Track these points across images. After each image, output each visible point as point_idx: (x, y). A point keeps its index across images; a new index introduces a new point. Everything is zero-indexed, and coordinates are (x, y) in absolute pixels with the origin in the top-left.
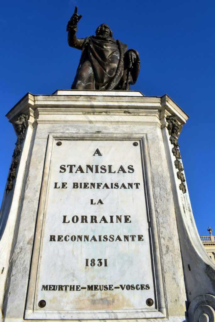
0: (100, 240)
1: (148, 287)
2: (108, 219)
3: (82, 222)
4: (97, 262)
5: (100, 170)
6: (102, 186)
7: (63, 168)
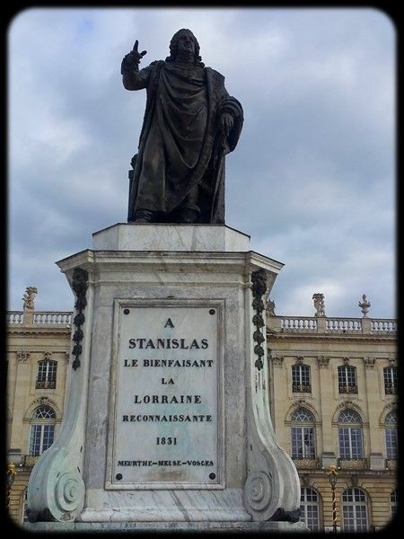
0: (170, 420)
1: (212, 463)
2: (179, 399)
3: (154, 402)
4: (167, 441)
5: (171, 345)
6: (174, 364)
7: (132, 343)
